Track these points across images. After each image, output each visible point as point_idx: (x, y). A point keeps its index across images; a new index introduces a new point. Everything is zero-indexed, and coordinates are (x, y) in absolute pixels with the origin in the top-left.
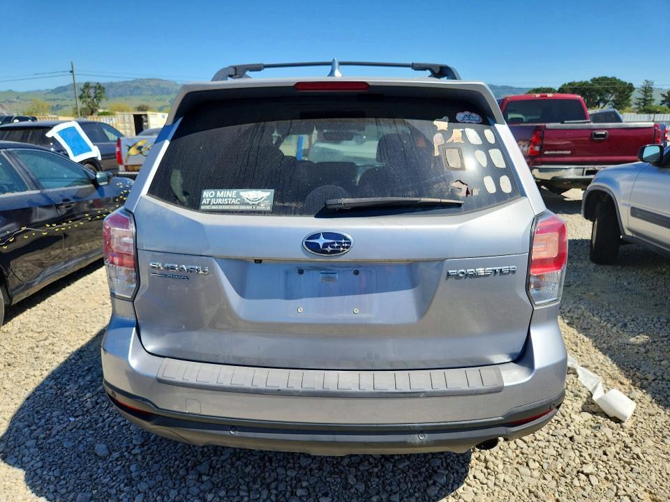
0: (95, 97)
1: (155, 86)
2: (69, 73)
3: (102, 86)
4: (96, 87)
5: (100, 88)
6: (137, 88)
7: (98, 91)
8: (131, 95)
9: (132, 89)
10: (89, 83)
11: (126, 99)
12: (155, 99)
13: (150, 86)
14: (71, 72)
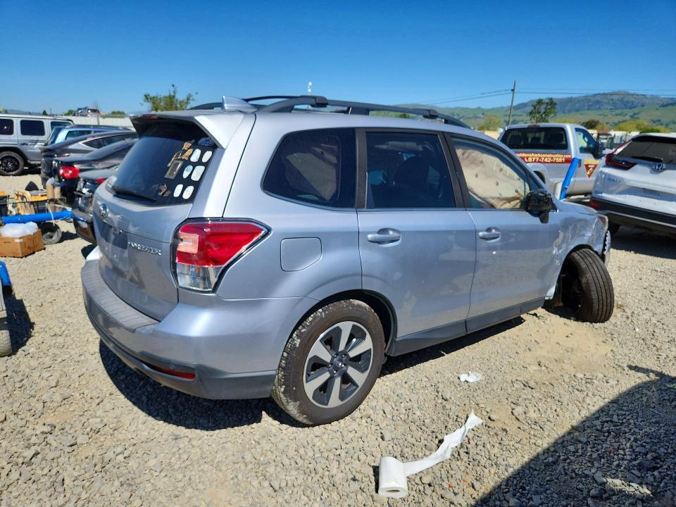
0: (544, 113)
1: (618, 100)
2: (510, 91)
3: (554, 101)
4: (547, 103)
5: (552, 103)
6: (598, 102)
7: (549, 107)
8: (588, 110)
9: (590, 103)
10: (542, 100)
11: (581, 114)
12: (614, 113)
13: (612, 100)
14: (513, 90)
